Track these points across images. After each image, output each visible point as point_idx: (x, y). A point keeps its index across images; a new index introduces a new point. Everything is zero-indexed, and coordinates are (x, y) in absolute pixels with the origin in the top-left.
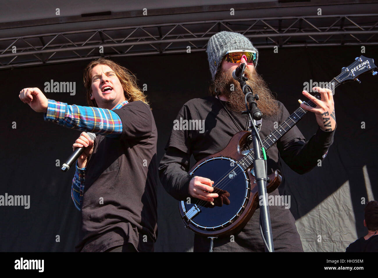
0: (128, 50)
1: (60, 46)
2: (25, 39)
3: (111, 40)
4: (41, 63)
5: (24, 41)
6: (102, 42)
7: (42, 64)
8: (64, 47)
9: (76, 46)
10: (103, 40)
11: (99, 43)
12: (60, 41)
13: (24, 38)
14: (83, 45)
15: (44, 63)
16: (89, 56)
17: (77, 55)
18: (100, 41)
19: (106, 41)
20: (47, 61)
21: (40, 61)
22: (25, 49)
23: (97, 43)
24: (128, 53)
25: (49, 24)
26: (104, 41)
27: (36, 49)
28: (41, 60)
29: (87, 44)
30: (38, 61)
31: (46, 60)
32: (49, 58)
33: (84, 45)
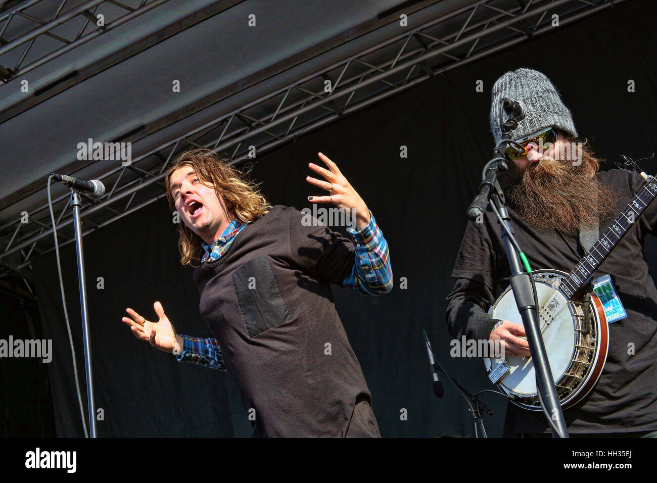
0: (472, 50)
1: (359, 79)
2: (301, 86)
3: (437, 41)
4: (337, 116)
5: (301, 89)
6: (424, 50)
7: (338, 118)
8: (366, 78)
9: (382, 71)
10: (425, 47)
11: (420, 52)
12: (356, 71)
13: (299, 85)
14: (392, 66)
15: (340, 114)
16: (408, 81)
17: (388, 85)
18: (421, 50)
19: (430, 46)
20: (344, 111)
21: (334, 114)
22: (305, 101)
23: (416, 54)
24: (473, 54)
25: (331, 50)
26: (428, 47)
27: (321, 97)
28: (334, 111)
29: (399, 63)
30: (329, 116)
31: (342, 110)
32: (346, 105)
33: (395, 66)
